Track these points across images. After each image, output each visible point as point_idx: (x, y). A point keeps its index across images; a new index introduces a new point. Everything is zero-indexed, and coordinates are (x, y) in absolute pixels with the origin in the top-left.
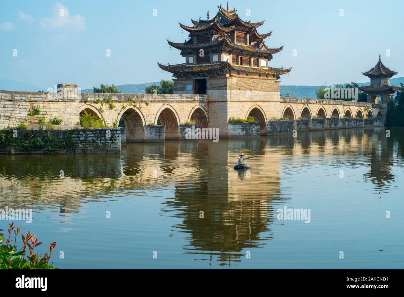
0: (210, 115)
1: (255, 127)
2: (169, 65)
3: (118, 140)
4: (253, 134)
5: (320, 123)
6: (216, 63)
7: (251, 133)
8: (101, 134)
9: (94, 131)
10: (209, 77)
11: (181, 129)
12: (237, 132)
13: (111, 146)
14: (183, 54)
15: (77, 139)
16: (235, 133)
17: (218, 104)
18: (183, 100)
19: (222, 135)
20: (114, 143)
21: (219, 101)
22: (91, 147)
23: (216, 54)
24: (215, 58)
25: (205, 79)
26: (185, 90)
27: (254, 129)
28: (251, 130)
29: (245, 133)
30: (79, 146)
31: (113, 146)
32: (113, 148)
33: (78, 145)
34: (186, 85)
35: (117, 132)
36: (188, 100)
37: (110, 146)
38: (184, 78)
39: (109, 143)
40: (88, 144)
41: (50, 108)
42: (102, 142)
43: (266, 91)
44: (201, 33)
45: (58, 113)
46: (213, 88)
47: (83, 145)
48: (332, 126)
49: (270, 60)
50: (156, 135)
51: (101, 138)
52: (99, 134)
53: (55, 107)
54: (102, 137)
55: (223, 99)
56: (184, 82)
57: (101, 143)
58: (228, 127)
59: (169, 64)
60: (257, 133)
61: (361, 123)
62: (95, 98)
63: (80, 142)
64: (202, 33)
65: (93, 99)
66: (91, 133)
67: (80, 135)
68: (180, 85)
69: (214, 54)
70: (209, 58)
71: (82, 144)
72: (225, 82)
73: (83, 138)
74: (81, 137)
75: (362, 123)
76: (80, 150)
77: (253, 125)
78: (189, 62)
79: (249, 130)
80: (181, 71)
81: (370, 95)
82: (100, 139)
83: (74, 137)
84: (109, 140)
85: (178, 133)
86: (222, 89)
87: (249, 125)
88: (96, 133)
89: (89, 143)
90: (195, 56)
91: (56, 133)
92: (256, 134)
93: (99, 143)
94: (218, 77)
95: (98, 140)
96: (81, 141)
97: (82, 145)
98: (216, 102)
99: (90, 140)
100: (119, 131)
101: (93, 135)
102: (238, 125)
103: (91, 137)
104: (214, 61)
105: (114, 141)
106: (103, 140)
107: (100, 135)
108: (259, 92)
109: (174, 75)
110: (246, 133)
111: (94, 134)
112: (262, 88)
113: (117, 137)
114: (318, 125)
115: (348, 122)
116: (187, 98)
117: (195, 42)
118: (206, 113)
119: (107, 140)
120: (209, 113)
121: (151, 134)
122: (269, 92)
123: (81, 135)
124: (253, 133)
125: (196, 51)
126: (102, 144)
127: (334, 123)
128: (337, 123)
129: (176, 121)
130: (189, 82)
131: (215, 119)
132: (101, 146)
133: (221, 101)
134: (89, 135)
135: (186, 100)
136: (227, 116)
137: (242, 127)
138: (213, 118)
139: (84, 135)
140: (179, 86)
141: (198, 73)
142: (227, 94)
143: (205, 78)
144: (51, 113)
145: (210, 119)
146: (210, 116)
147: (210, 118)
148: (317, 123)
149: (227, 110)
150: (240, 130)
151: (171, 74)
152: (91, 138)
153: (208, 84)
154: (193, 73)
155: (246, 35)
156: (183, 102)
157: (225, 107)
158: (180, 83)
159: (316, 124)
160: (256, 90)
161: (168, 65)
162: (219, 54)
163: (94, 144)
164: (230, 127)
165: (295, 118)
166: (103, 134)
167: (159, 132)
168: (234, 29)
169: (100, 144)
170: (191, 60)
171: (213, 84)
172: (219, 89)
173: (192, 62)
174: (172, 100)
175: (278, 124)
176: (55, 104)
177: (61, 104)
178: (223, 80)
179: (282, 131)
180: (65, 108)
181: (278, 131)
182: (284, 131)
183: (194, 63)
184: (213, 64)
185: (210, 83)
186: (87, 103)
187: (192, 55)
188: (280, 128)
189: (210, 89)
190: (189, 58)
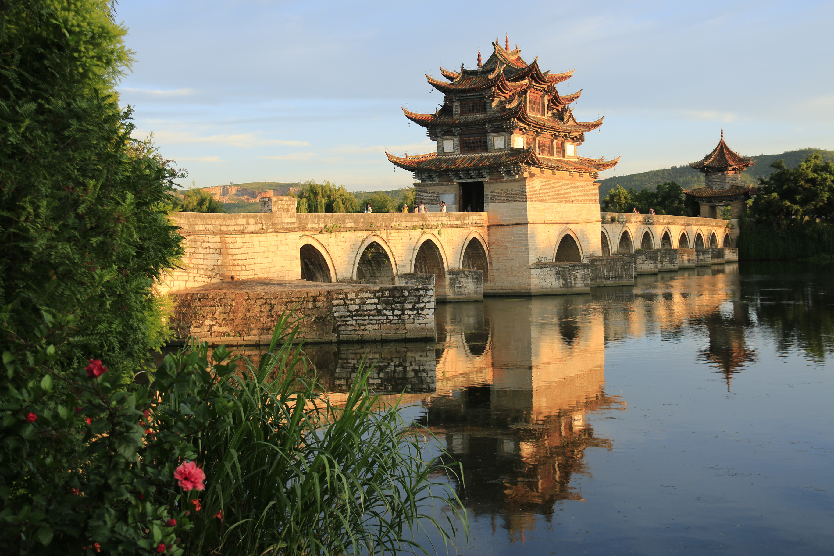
0: (491, 250)
1: (581, 272)
2: (407, 156)
3: (429, 309)
4: (578, 285)
5: (650, 259)
6: (501, 151)
7: (573, 282)
8: (394, 297)
9: (378, 292)
10: (488, 178)
11: (451, 279)
12: (547, 281)
13: (415, 321)
14: (433, 135)
15: (342, 309)
16: (544, 284)
17: (508, 229)
18: (452, 223)
19: (518, 288)
20: (420, 314)
21: (511, 223)
22: (374, 324)
23: (500, 134)
24: (499, 142)
25: (482, 182)
27: (578, 275)
28: (573, 278)
29: (561, 282)
30: (348, 323)
31: (420, 321)
32: (420, 324)
33: (346, 321)
34: (441, 194)
35: (426, 292)
36: (459, 222)
37: (412, 321)
38: (437, 182)
39: (410, 315)
40: (366, 318)
41: (253, 247)
42: (397, 312)
44: (469, 95)
46: (496, 199)
47: (356, 320)
48: (664, 263)
49: (580, 144)
51: (393, 306)
52: (388, 297)
53: (261, 243)
54: (396, 303)
55: (519, 219)
56: (436, 188)
57: (393, 315)
58: (530, 272)
59: (405, 154)
60: (585, 282)
61: (706, 256)
62: (319, 224)
63: (349, 313)
64: (472, 94)
65: (315, 226)
66: (372, 297)
67: (349, 300)
68: (428, 195)
69: (497, 134)
70: (487, 142)
71: (354, 318)
72: (521, 187)
73: (357, 307)
74: (351, 304)
75: (708, 256)
76: (350, 331)
77: (578, 268)
78: (445, 151)
79: (570, 277)
80: (434, 168)
81: (706, 205)
82: (392, 308)
83: (338, 305)
84: (410, 310)
85: (445, 286)
86: (516, 201)
87: (570, 268)
88: (382, 295)
89: (369, 315)
90: (457, 139)
91: (298, 298)
92: (584, 285)
93: (390, 316)
94: (506, 178)
95: (386, 310)
96: (351, 312)
97: (353, 320)
98: (504, 225)
99: (370, 310)
100: (430, 290)
101: (376, 301)
102: (548, 269)
103: (372, 304)
104: (496, 147)
105: (420, 311)
106: (398, 309)
107: (391, 299)
108: (571, 205)
109: (417, 176)
110: (564, 283)
111: (378, 298)
112: (574, 197)
113: (428, 302)
114: (646, 262)
115: (688, 256)
117: (456, 111)
118: (485, 247)
119: (407, 309)
120: (491, 247)
122: (585, 205)
123: (351, 300)
124: (577, 282)
125: (459, 129)
126: (395, 318)
127: (668, 258)
128: (673, 259)
129: (441, 264)
130: (447, 188)
131: (502, 258)
132: (393, 322)
133: (515, 224)
134: (368, 301)
135: (455, 223)
136: (528, 251)
137: (557, 272)
138: (499, 256)
139: (358, 301)
140: (426, 195)
141: (467, 171)
142: (526, 210)
143: (480, 180)
144: (256, 255)
145: (493, 259)
146: (491, 253)
147: (492, 256)
148: (644, 259)
149: (527, 240)
150: (554, 278)
151: (411, 174)
152: (374, 307)
153: (487, 192)
154: (456, 172)
155: (542, 97)
156: (452, 226)
157: (524, 234)
158: (428, 191)
159: (643, 261)
160: (568, 201)
161: (404, 157)
162: (507, 134)
163: (380, 318)
164: (535, 272)
165: (610, 251)
166: (398, 297)
168: (527, 88)
169: (391, 318)
170: (449, 145)
171: (497, 191)
172: (510, 201)
173: (451, 150)
174: (437, 224)
175: (605, 265)
176: (262, 237)
177: (272, 238)
178: (517, 183)
179: (612, 278)
180: (278, 246)
181: (604, 278)
182: (615, 277)
183: (454, 152)
184: (494, 153)
185: (492, 190)
186: (307, 233)
187: (452, 137)
188: (608, 271)
189: (492, 201)
190: (445, 142)
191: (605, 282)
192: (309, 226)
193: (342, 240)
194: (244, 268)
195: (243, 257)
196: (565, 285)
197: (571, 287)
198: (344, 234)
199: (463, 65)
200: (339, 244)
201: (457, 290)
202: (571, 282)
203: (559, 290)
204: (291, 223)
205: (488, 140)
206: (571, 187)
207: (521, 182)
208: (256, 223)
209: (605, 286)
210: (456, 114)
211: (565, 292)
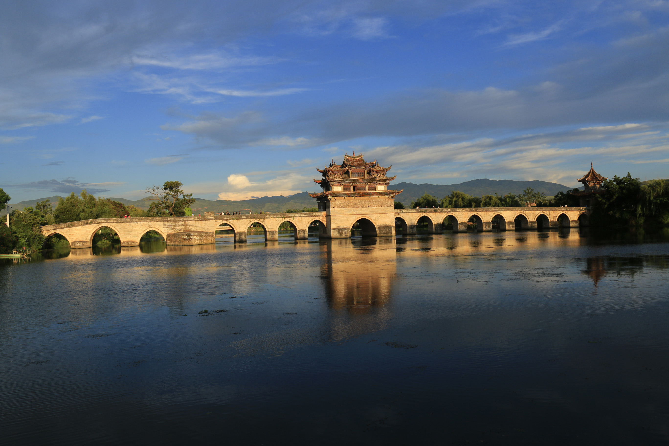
4: (344, 235)
11: (298, 232)
16: (335, 235)
18: (301, 216)
21: (328, 215)
24: (330, 189)
27: (343, 232)
28: (342, 233)
29: (339, 234)
41: (196, 224)
43: (377, 207)
45: (201, 226)
50: (272, 236)
62: (229, 218)
65: (227, 218)
72: (330, 204)
87: (341, 230)
102: (336, 230)
108: (368, 208)
112: (371, 205)
116: (305, 214)
121: (270, 235)
122: (380, 208)
125: (324, 185)
129: (296, 228)
136: (331, 224)
142: (330, 211)
144: (197, 226)
146: (327, 225)
150: (337, 233)
155: (364, 171)
156: (301, 217)
160: (363, 207)
164: (332, 231)
167: (273, 234)
171: (327, 205)
174: (292, 216)
175: (383, 229)
176: (200, 222)
177: (204, 222)
179: (385, 233)
180: (206, 224)
181: (383, 233)
182: (386, 233)
186: (224, 220)
188: (384, 231)
191: (383, 235)
192: (225, 218)
193: (240, 222)
194: (192, 229)
195: (192, 226)
196: (340, 235)
197: (342, 236)
198: (241, 220)
200: (239, 223)
201: (300, 236)
202: (342, 234)
203: (339, 237)
204: (211, 218)
206: (368, 202)
208: (198, 218)
209: (383, 236)
211: (340, 238)
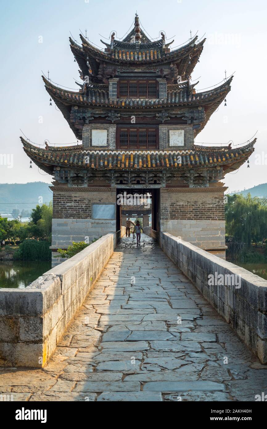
2: (47, 147)
6: (180, 150)
10: (164, 185)
23: (178, 126)
24: (176, 138)
26: (90, 216)
34: (93, 204)
38: (86, 186)
44: (136, 71)
46: (178, 214)
55: (213, 243)
56: (85, 195)
59: (46, 143)
68: (73, 204)
69: (174, 126)
70: (157, 135)
72: (217, 200)
78: (93, 144)
86: (208, 218)
90: (113, 129)
94: (191, 186)
104: (172, 144)
117: (113, 92)
125: (117, 115)
130: (104, 195)
140: (69, 204)
143: (155, 187)
158: (74, 199)
161: (44, 147)
162: (189, 128)
170: (101, 136)
171: (181, 203)
172: (200, 218)
173: (104, 143)
178: (211, 194)
183: (108, 146)
184: (170, 152)
185: (173, 201)
187: (106, 125)
189: (173, 217)
190: (94, 132)
199: (114, 34)
205: (161, 134)
207: (216, 193)
210: (113, 95)
